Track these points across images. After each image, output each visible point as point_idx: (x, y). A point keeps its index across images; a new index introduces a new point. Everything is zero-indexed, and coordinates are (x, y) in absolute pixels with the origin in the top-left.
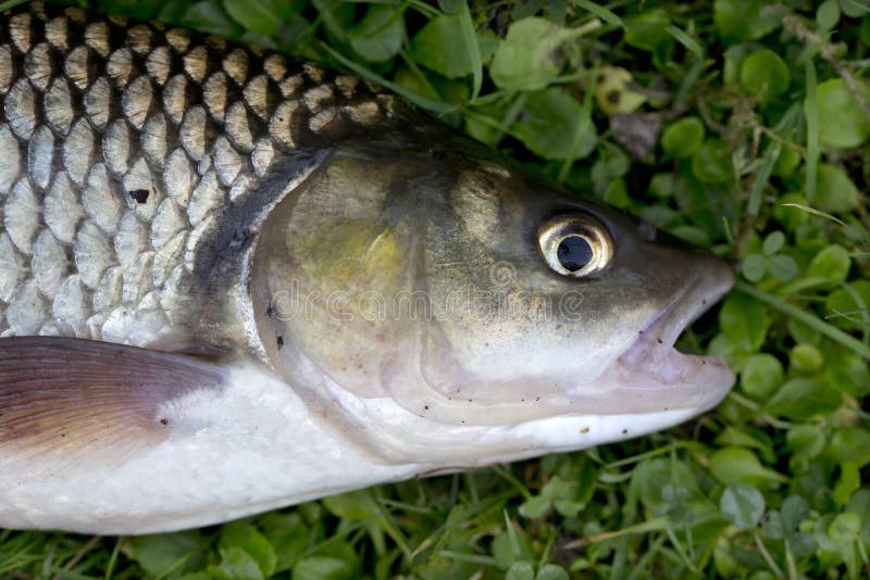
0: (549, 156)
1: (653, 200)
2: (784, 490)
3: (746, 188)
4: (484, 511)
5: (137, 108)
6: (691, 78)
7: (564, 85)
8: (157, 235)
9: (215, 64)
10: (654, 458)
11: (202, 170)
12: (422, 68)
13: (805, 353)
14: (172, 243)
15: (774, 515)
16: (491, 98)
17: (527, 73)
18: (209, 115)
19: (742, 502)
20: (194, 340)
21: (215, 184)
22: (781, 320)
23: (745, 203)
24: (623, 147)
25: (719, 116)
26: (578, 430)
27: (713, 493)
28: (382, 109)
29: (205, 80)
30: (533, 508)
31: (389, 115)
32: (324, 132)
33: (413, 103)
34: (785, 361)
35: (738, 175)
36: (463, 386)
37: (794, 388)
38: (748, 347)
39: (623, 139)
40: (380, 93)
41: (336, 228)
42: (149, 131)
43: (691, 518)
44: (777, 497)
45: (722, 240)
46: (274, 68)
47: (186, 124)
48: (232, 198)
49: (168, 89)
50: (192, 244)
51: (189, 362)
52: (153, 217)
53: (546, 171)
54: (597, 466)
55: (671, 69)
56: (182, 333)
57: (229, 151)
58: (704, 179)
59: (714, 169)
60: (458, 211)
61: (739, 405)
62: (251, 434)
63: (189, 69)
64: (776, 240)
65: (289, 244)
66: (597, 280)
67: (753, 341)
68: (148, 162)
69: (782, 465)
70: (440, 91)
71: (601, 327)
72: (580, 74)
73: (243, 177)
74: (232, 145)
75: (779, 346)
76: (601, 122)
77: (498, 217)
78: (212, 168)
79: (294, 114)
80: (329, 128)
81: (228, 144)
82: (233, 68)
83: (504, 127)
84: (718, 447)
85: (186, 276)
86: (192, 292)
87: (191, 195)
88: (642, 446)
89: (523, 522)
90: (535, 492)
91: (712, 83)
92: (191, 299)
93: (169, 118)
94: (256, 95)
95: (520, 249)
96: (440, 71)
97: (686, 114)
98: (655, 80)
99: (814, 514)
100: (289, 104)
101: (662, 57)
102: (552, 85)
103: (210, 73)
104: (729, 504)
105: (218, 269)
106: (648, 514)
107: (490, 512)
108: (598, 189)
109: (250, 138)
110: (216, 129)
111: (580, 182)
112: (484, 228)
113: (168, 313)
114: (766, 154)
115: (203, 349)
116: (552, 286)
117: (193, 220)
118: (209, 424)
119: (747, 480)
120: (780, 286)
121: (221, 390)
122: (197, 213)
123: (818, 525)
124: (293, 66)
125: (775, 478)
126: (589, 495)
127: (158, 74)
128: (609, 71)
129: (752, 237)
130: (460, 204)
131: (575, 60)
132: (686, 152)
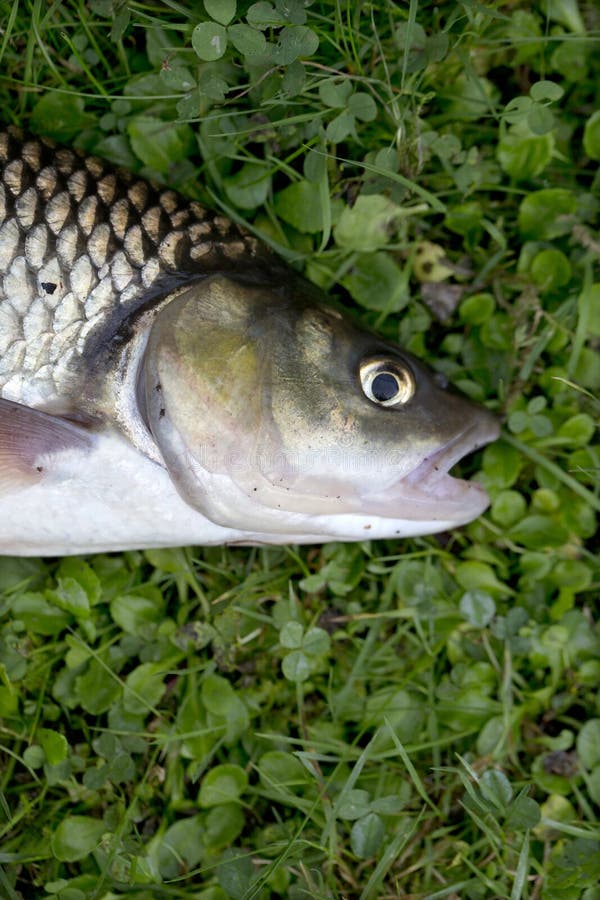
0: (370, 306)
1: (444, 355)
2: (511, 602)
3: (520, 358)
4: (271, 580)
5: (57, 216)
6: (492, 263)
7: (389, 252)
8: (58, 321)
9: (121, 192)
10: (413, 559)
11: (101, 275)
12: (279, 219)
13: (546, 496)
14: (69, 329)
15: (500, 619)
16: (331, 253)
17: (363, 237)
18: (112, 233)
19: (477, 605)
20: (75, 408)
21: (110, 288)
22: (530, 467)
23: (517, 371)
24: (428, 309)
25: (508, 296)
26: (363, 526)
27: (454, 595)
28: (248, 249)
29: (113, 203)
30: (312, 584)
31: (253, 255)
32: (201, 260)
33: (271, 248)
34: (528, 499)
35: (517, 347)
36: (286, 477)
37: (532, 523)
38: (502, 484)
39: (430, 303)
40: (247, 235)
41: (212, 333)
42: (63, 237)
43: (435, 612)
44: (505, 606)
45: (493, 396)
46: (167, 201)
47: (94, 237)
48: (122, 301)
49: (82, 205)
50: (84, 333)
51: (68, 425)
52: (57, 306)
53: (365, 317)
54: (367, 558)
55: (476, 252)
56: (65, 401)
57: (125, 264)
58: (488, 344)
59: (497, 337)
60: (300, 338)
61: (485, 529)
62: (106, 490)
63: (101, 192)
64: (539, 403)
65: (177, 337)
66: (399, 411)
67: (506, 480)
68: (60, 262)
69: (513, 581)
70: (290, 241)
71: (397, 449)
72: (403, 245)
73: (133, 286)
74: (128, 259)
75: (526, 488)
76: (415, 287)
77: (331, 348)
78: (110, 275)
79: (179, 243)
80: (205, 257)
81: (125, 259)
82: (135, 196)
83: (336, 277)
84: (463, 560)
85: (76, 358)
86: (78, 371)
87: (89, 293)
88: (404, 549)
89: (300, 594)
90: (313, 571)
91: (508, 269)
92: (76, 375)
93: (81, 230)
94: (151, 222)
95: (345, 376)
96: (295, 225)
97: (482, 291)
98: (463, 259)
99: (533, 623)
100: (176, 233)
101: (471, 242)
102: (380, 250)
103: (116, 198)
104: (467, 606)
105: (102, 356)
106: (400, 604)
107: (275, 582)
108: (402, 339)
109: (142, 256)
110: (116, 245)
111: (390, 330)
112: (319, 355)
113: (57, 384)
114: (543, 333)
115: (79, 417)
116: (365, 409)
117: (88, 315)
118: (74, 477)
119: (484, 589)
120: (536, 439)
121: (89, 451)
122: (92, 309)
123: (534, 632)
124: (182, 203)
125: (505, 591)
126: (357, 581)
127: (76, 193)
128: (427, 245)
129: (518, 397)
130: (303, 333)
131: (403, 234)
132: (478, 321)
